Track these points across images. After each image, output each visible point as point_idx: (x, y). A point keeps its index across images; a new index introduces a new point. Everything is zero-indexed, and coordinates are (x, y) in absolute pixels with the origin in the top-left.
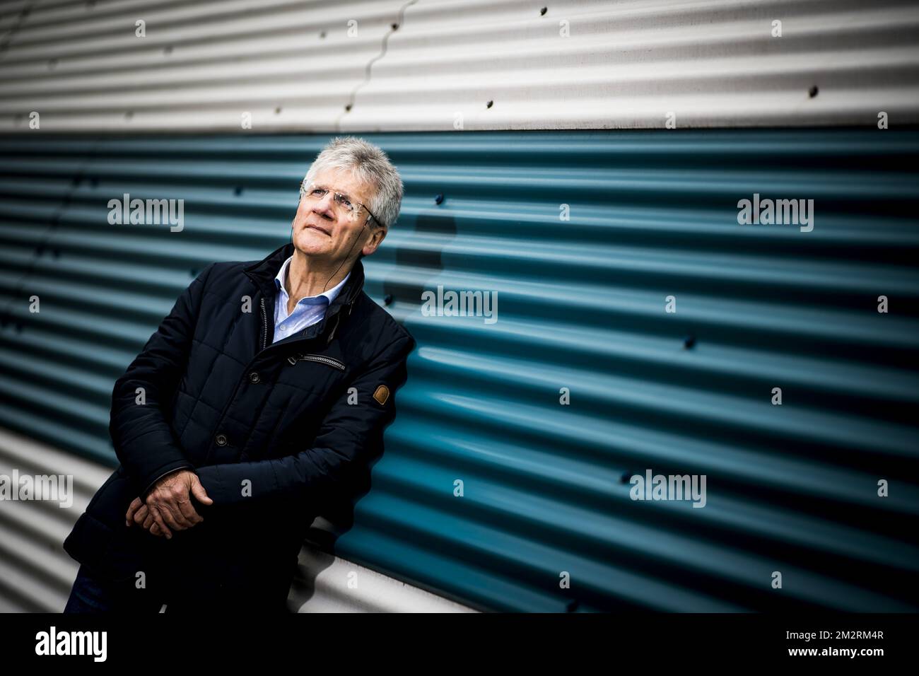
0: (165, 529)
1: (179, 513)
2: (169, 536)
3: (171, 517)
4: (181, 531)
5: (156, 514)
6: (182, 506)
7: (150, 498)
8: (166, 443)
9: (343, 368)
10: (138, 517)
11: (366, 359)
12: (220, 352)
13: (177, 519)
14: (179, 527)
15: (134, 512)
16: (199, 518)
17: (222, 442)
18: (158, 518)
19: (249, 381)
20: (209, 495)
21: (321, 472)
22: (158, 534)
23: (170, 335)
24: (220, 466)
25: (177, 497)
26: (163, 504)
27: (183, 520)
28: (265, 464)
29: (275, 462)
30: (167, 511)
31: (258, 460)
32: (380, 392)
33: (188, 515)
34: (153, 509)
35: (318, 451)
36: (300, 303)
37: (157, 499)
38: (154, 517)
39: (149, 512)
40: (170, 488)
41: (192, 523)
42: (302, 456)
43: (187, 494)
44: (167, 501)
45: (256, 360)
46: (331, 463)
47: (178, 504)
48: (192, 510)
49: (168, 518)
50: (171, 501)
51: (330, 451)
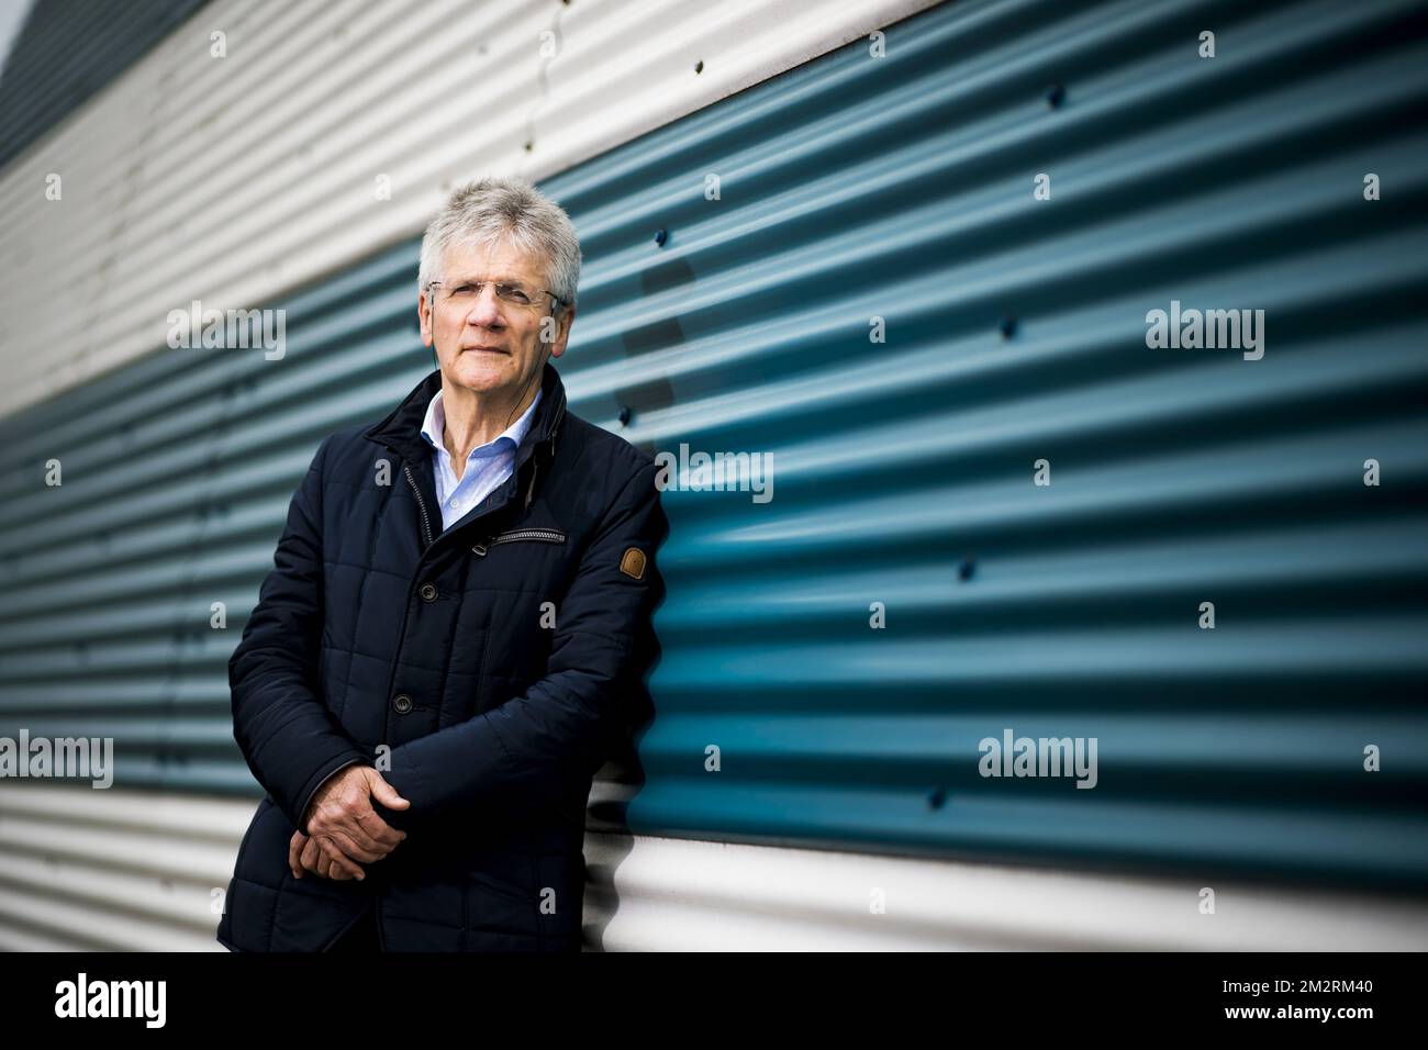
0: (351, 866)
1: (363, 835)
2: (361, 876)
3: (352, 846)
4: (378, 862)
5: (329, 846)
6: (363, 825)
7: (312, 825)
8: (316, 733)
9: (562, 538)
10: (306, 861)
11: (595, 515)
12: (367, 569)
13: (362, 845)
14: (371, 858)
15: (300, 853)
16: (397, 836)
17: (404, 708)
18: (335, 852)
19: (421, 602)
20: (401, 794)
21: (568, 709)
22: (342, 877)
23: (290, 566)
24: (410, 745)
25: (352, 811)
26: (335, 828)
27: (372, 844)
28: (478, 721)
29: (492, 715)
30: (343, 837)
31: (466, 719)
32: (631, 560)
33: (378, 835)
34: (321, 840)
35: (555, 677)
36: (472, 457)
37: (322, 824)
38: (328, 853)
39: (319, 847)
40: (337, 800)
41: (389, 844)
42: (534, 693)
43: (367, 803)
44: (339, 822)
45: (422, 565)
46: (581, 691)
47: (357, 821)
48: (381, 824)
49: (348, 848)
50: (345, 820)
51: (572, 673)
